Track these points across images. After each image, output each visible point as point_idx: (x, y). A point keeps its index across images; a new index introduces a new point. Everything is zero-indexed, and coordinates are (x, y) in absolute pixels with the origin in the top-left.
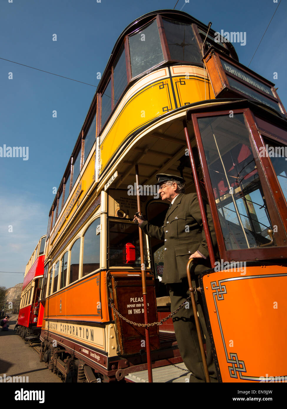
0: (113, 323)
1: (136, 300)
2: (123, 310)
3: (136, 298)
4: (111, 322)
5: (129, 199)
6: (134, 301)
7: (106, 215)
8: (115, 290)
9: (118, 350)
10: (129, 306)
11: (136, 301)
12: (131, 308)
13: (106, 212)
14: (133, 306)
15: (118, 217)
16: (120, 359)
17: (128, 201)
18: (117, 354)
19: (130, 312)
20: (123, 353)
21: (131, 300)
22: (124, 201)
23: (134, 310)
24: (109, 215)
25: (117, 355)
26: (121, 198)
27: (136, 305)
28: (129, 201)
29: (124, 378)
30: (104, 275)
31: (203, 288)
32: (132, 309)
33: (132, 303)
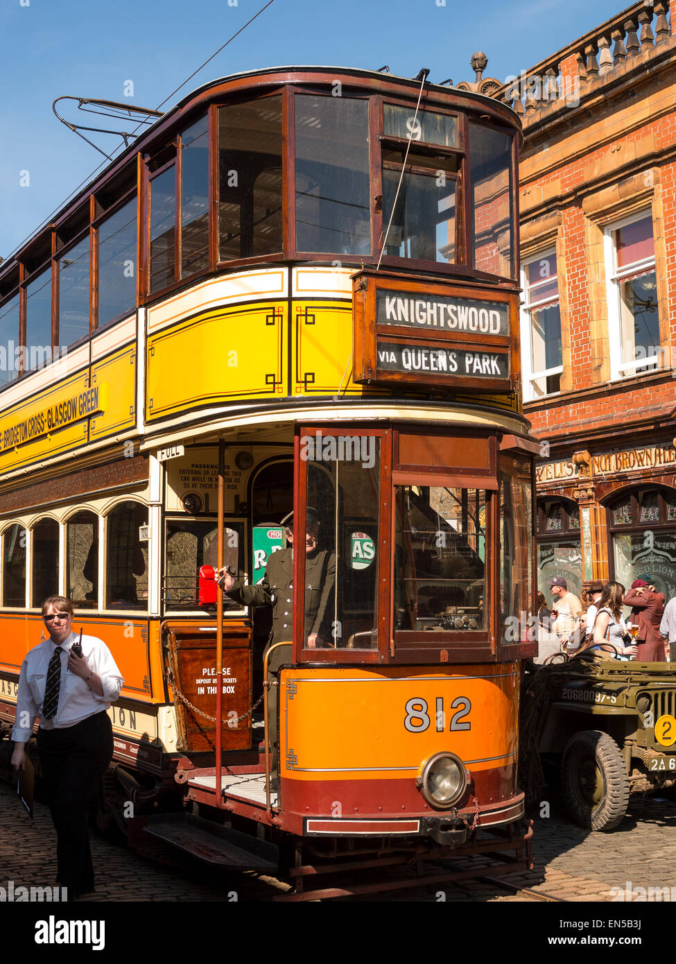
0: (172, 705)
1: (213, 672)
2: (187, 688)
3: (212, 669)
4: (168, 703)
5: (212, 467)
6: (209, 674)
7: (160, 508)
8: (175, 655)
9: (178, 744)
10: (199, 681)
11: (212, 674)
12: (202, 685)
13: (161, 503)
14: (208, 681)
15: (184, 511)
16: (181, 757)
17: (208, 472)
18: (178, 749)
19: (201, 691)
20: (186, 748)
21: (204, 672)
22: (200, 474)
23: (209, 688)
24: (166, 510)
25: (176, 751)
26: (193, 465)
27: (212, 681)
28: (210, 473)
29: (187, 781)
30: (156, 628)
31: (279, 683)
32: (205, 686)
33: (206, 677)
